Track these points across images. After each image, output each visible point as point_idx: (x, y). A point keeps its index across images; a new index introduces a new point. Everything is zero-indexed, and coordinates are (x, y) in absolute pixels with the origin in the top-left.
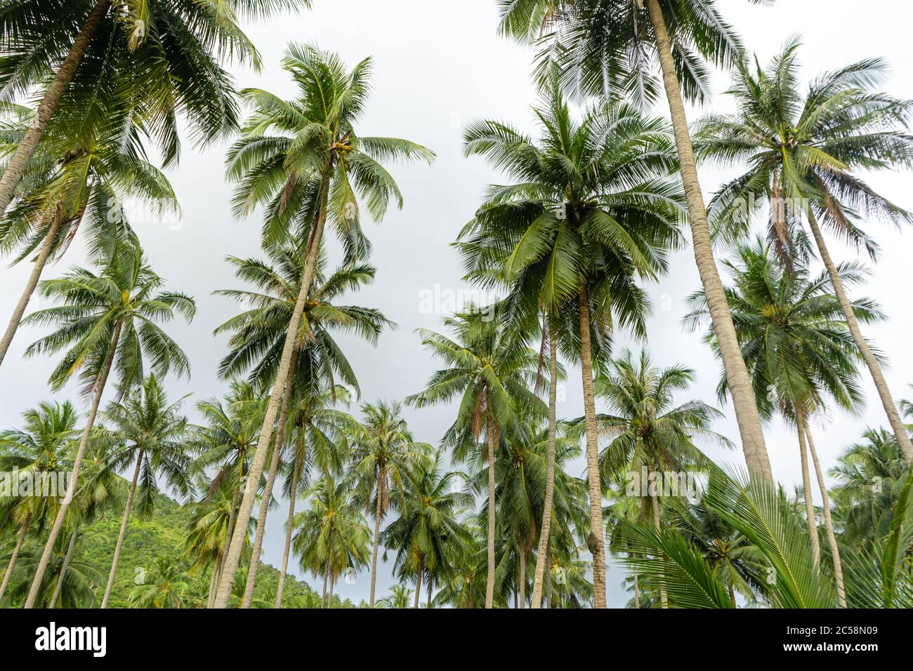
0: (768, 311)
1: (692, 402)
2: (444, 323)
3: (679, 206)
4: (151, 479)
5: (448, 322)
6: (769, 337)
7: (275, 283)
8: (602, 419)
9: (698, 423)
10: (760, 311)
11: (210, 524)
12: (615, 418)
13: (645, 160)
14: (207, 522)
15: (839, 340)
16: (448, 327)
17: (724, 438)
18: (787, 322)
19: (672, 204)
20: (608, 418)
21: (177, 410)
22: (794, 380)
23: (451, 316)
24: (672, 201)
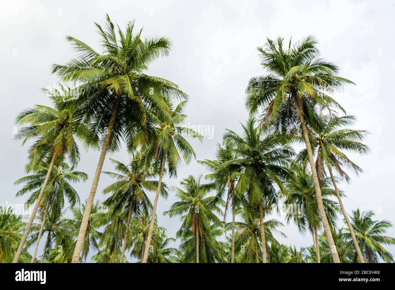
0: (306, 191)
1: (273, 220)
2: (180, 183)
3: (289, 163)
4: (50, 244)
5: (182, 183)
6: (307, 202)
7: (128, 171)
8: (238, 224)
9: (272, 226)
10: (303, 190)
11: (60, 259)
12: (243, 224)
13: (283, 150)
14: (59, 258)
15: (329, 203)
16: (181, 185)
17: (283, 234)
18: (312, 195)
19: (286, 162)
20: (241, 224)
21: (64, 214)
22: (316, 219)
23: (182, 180)
24: (287, 161)
